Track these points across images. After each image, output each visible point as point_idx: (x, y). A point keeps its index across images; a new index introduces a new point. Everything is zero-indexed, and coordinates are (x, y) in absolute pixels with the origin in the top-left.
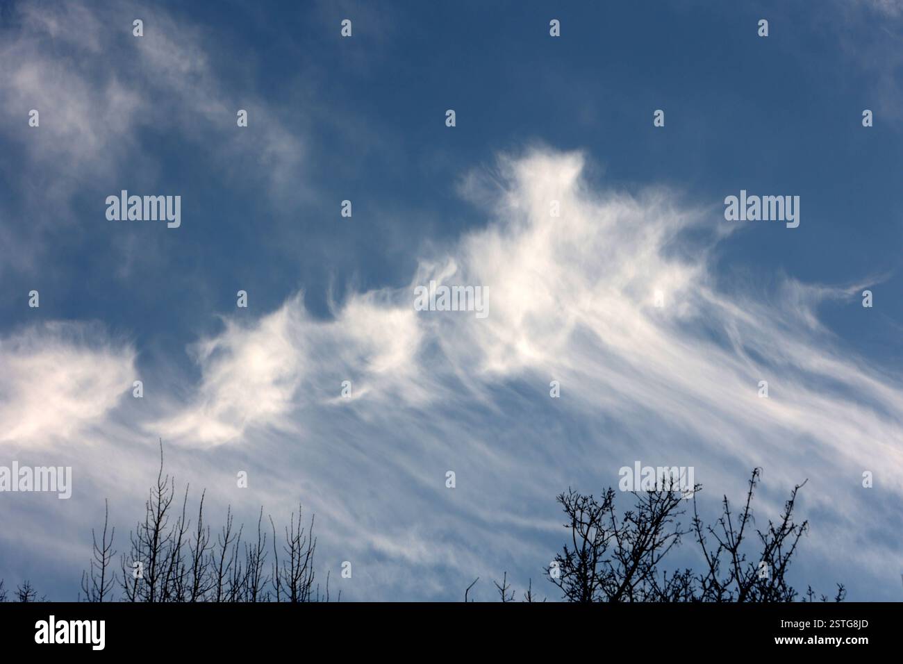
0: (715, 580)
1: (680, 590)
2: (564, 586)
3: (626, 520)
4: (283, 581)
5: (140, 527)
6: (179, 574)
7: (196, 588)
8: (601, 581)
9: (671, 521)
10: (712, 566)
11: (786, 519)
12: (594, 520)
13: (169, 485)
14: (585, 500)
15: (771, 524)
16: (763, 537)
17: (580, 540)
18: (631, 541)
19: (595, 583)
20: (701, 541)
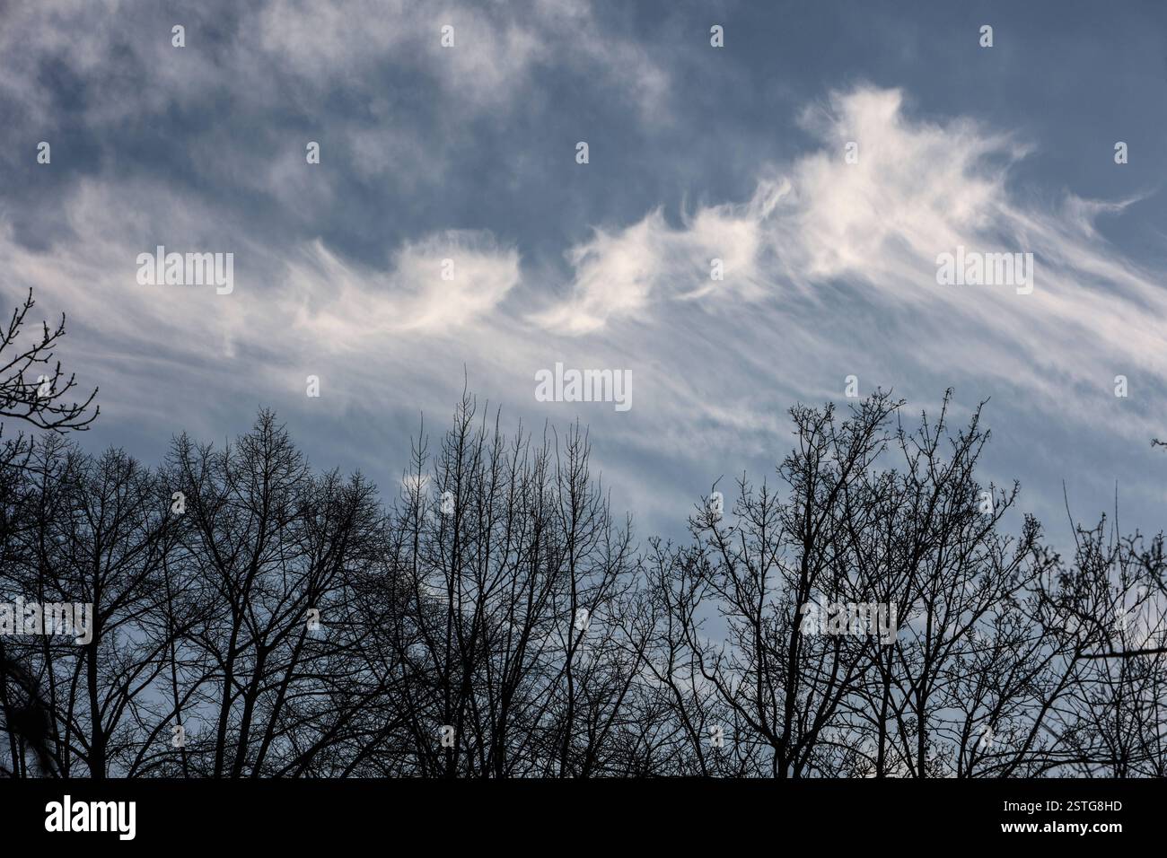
0: (914, 478)
1: (887, 486)
2: (793, 482)
3: (843, 428)
4: (564, 479)
5: (449, 434)
6: (481, 473)
7: (494, 484)
8: (822, 478)
9: (880, 429)
10: (912, 468)
11: (973, 429)
12: (818, 428)
13: (472, 401)
14: (810, 411)
15: (961, 432)
16: (954, 444)
17: (806, 445)
18: (847, 445)
19: (817, 479)
20: (904, 447)
